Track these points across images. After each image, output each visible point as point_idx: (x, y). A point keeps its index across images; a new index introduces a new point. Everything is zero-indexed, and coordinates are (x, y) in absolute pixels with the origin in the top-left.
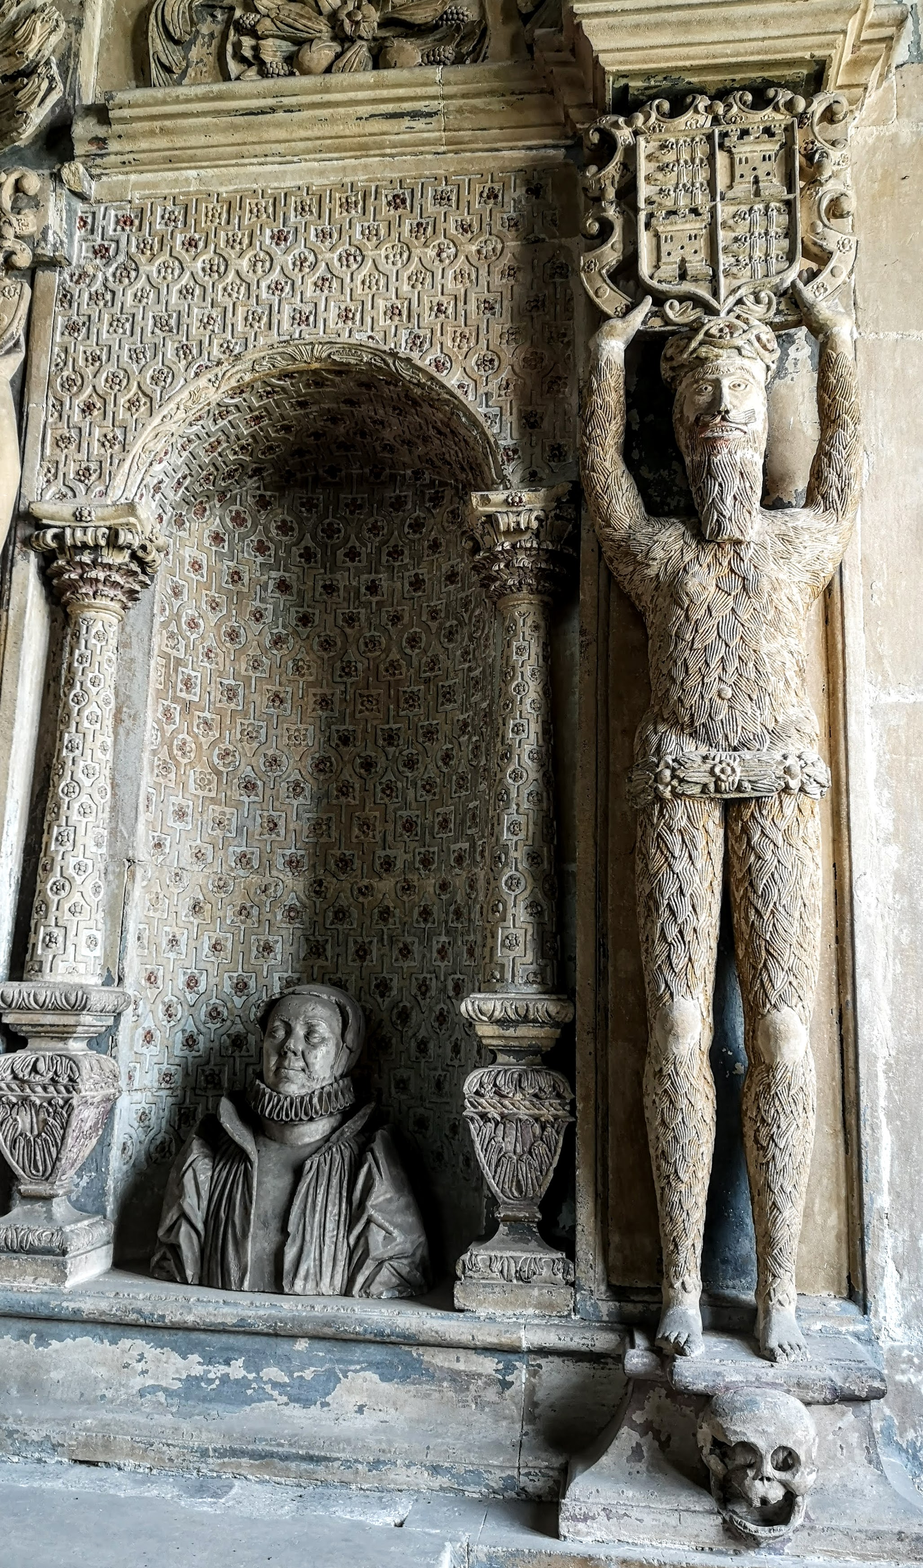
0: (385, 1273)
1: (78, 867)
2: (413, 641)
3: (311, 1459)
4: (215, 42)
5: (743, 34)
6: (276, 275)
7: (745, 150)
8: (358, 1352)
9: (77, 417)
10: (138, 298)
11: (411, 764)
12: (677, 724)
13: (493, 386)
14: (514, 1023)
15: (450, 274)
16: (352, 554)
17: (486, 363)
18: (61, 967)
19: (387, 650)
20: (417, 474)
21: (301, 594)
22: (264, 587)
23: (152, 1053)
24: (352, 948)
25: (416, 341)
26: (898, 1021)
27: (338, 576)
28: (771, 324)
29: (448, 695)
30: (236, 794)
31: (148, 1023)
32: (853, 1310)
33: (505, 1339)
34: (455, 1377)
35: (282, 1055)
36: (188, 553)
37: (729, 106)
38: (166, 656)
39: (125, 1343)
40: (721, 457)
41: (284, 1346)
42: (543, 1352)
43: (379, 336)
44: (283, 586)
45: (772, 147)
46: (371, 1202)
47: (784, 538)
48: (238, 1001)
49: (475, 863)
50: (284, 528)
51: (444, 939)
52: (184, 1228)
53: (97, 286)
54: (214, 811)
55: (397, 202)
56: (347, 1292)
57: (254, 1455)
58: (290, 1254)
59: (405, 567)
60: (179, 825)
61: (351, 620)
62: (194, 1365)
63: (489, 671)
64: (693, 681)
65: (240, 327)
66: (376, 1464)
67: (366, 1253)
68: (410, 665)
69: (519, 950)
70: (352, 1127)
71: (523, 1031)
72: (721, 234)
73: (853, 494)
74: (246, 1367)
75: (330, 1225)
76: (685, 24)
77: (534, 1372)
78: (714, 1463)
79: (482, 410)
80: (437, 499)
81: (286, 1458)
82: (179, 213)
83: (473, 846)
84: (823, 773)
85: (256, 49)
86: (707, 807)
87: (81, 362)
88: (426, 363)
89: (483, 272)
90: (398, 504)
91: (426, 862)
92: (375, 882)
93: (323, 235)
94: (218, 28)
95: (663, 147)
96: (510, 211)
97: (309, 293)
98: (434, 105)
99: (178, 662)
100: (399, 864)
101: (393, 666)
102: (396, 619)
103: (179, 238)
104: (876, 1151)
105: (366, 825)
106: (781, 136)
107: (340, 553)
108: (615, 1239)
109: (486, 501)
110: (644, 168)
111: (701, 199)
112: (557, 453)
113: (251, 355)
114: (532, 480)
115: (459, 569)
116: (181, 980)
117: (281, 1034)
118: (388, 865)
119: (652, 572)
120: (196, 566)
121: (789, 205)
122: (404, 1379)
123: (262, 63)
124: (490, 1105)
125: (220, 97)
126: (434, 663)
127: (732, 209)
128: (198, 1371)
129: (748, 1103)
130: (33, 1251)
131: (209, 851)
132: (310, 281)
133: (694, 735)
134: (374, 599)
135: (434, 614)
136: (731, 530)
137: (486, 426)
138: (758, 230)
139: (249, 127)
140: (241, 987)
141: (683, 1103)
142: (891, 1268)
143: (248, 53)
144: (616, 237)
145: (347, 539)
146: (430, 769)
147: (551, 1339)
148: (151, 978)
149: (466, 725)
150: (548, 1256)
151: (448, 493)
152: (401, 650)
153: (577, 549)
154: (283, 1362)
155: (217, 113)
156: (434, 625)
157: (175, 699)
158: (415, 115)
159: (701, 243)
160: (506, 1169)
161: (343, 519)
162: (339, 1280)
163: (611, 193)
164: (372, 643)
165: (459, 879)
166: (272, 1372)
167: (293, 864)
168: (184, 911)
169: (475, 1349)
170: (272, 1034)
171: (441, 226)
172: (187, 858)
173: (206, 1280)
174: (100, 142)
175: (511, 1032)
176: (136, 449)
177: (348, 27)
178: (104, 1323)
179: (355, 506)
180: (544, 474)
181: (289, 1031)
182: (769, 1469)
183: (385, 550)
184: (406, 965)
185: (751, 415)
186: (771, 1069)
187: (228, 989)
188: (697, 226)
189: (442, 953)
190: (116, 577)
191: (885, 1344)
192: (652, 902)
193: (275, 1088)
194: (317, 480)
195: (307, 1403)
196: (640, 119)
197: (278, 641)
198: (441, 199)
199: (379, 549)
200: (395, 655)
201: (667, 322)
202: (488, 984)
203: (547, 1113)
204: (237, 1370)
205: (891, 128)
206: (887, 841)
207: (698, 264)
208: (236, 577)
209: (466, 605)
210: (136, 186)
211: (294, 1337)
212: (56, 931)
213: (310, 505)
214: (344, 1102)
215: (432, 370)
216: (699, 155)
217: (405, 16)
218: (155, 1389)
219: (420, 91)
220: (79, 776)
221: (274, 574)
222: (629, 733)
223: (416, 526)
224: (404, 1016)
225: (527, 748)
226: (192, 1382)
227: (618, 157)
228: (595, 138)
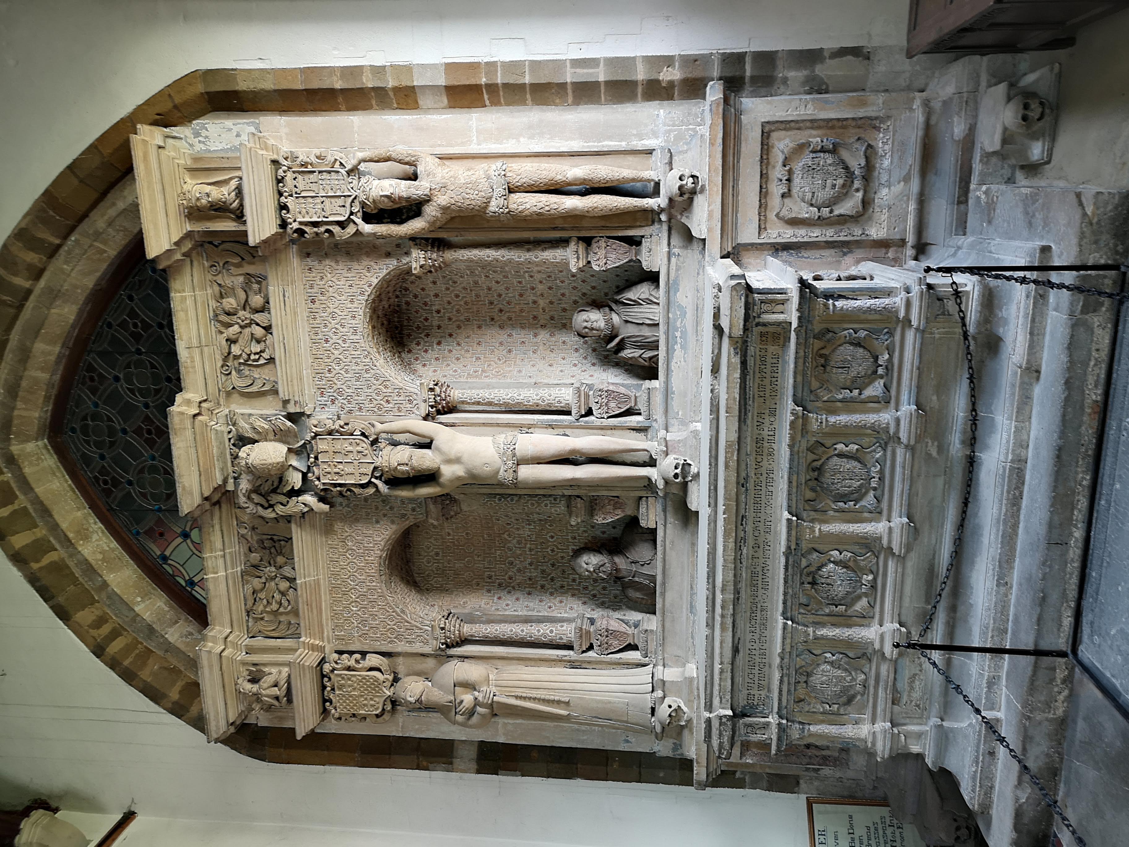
0: (653, 293)
1: (537, 395)
2: (457, 296)
3: (697, 310)
4: (252, 369)
5: (264, 187)
6: (340, 342)
7: (301, 187)
8: (672, 299)
9: (390, 405)
10: (349, 387)
11: (500, 295)
12: (486, 207)
13: (377, 267)
14: (578, 255)
15: (338, 283)
16: (426, 319)
17: (369, 271)
18: (567, 398)
19: (461, 305)
20: (397, 297)
21: (442, 337)
22: (440, 350)
23: (596, 375)
24: (563, 314)
25: (362, 294)
26: (573, 139)
27: (434, 324)
28: (359, 178)
29: (476, 283)
30: (513, 355)
31: (587, 376)
32: (654, 153)
33: (666, 255)
34: (677, 270)
35: (592, 329)
36: (431, 374)
37: (285, 191)
38: (467, 378)
39: (673, 368)
40: (405, 195)
41: (671, 321)
42: (669, 244)
43: (361, 306)
44: (439, 343)
45: (300, 177)
46: (633, 299)
47: (428, 175)
48: (581, 351)
49: (532, 271)
50: (418, 344)
51: (558, 281)
52: (643, 356)
53: (345, 402)
54: (518, 362)
55: (313, 302)
56: (658, 304)
57: (697, 326)
58: (648, 322)
59: (431, 300)
60: (524, 372)
61: (450, 319)
62: (677, 347)
63: (468, 268)
64: (473, 202)
65: (359, 353)
66: (698, 291)
67: (647, 299)
68: (465, 297)
69: (556, 254)
70: (614, 306)
71: (580, 252)
72: (329, 194)
73: (413, 153)
74: (677, 331)
75: (640, 310)
76: (261, 206)
77: (675, 247)
78: (686, 196)
79: (385, 271)
80: (406, 289)
81: (697, 317)
82: (319, 376)
83: (527, 272)
84: (499, 163)
85: (255, 354)
86: (510, 198)
87: (372, 405)
88: (369, 290)
89: (338, 272)
90: (408, 303)
91: (533, 289)
92: (541, 307)
93: (326, 326)
94: (247, 368)
95: (300, 213)
96: (316, 263)
97: (346, 330)
98: (281, 289)
99: (468, 374)
100: (534, 298)
101: (466, 303)
102: (449, 303)
103: (328, 375)
104: (610, 146)
105: (522, 311)
106: (297, 175)
107: (426, 324)
108: (638, 224)
109: (415, 268)
110: (307, 219)
111: (318, 200)
112: (398, 246)
113: (369, 349)
114: (407, 254)
115: (431, 280)
116: (574, 368)
117: (587, 330)
118: (535, 302)
119: (439, 215)
120: (435, 371)
121: (320, 172)
122: (678, 285)
123: (261, 352)
124: (602, 262)
125: (281, 361)
126: (465, 289)
127: (321, 191)
128: (679, 345)
129: (596, 186)
130: (649, 398)
131: (531, 363)
132: (342, 330)
133: (489, 202)
134: (442, 311)
135: (448, 289)
136: (427, 192)
137: (390, 269)
138: (328, 182)
139: (289, 352)
140: (577, 350)
141: (595, 205)
142: (642, 142)
143: (257, 357)
144: (330, 228)
145: (420, 321)
146: (501, 289)
147: (665, 242)
148: (573, 376)
149: (486, 276)
150: (644, 244)
151: (404, 285)
152: (461, 300)
153: (429, 239)
154: (675, 321)
155: (286, 363)
156: (451, 289)
157: (481, 375)
158: (284, 296)
159: (333, 200)
160: (620, 257)
161: (413, 323)
162: (656, 307)
163: (316, 229)
164: (458, 311)
165: (538, 277)
166: (678, 324)
167: (536, 335)
168: (551, 369)
169: (669, 264)
170: (587, 333)
171: (322, 287)
172: (534, 369)
173: (657, 348)
174: (296, 402)
175: (581, 256)
176: (401, 385)
177: (248, 322)
178: (667, 374)
179: (409, 319)
180: (405, 250)
181: (586, 328)
182: (684, 182)
183: (425, 308)
184: (568, 295)
185: (391, 185)
186: (585, 180)
187: (577, 354)
188: (327, 201)
189: (562, 282)
190: (444, 389)
191: (663, 144)
192: (539, 214)
193: (602, 331)
194: (400, 333)
195: (686, 313)
196: (289, 220)
197: (459, 344)
198: (312, 287)
199: (424, 310)
200: (462, 303)
201: (359, 211)
202: (567, 264)
203: (604, 245)
204: (678, 334)
205: (283, 135)
206: (519, 141)
207: (340, 201)
208: (437, 359)
209: (444, 277)
210: (309, 391)
211: (668, 318)
212: (557, 400)
213: (409, 335)
214: (607, 309)
215: (372, 288)
216: (303, 201)
217: (243, 302)
218: (684, 358)
219: (277, 294)
220: (508, 397)
221: (435, 346)
222: (488, 221)
223: (416, 296)
224: (584, 294)
225: (494, 253)
226: (682, 347)
227: (303, 227)
228: (296, 235)
